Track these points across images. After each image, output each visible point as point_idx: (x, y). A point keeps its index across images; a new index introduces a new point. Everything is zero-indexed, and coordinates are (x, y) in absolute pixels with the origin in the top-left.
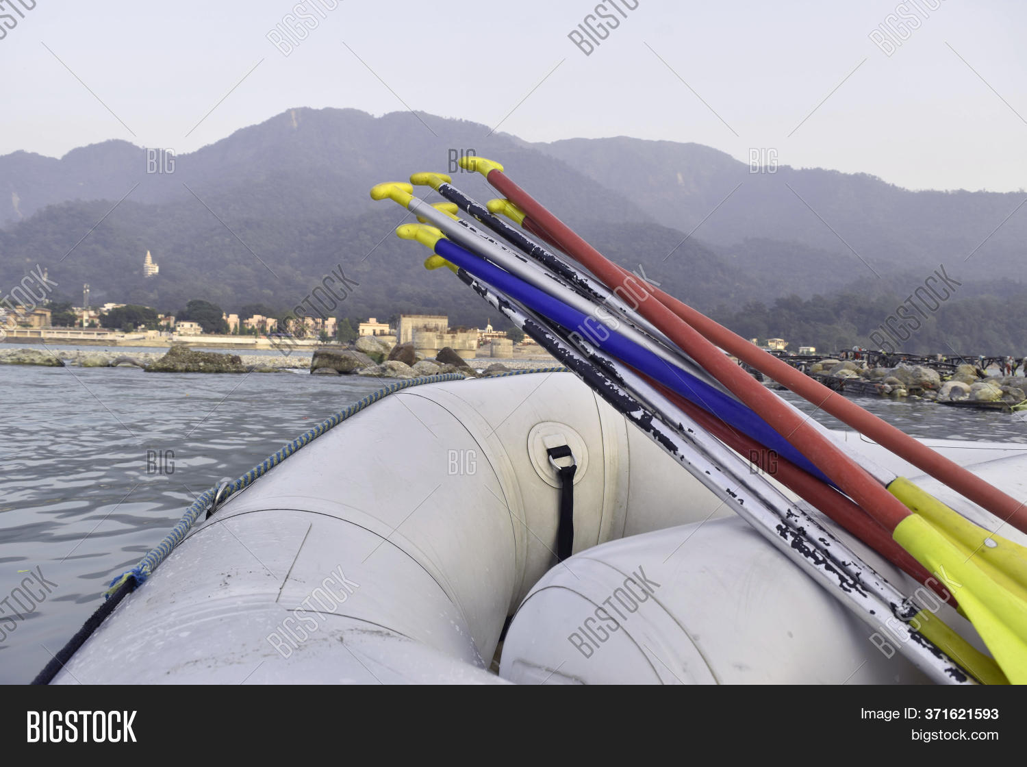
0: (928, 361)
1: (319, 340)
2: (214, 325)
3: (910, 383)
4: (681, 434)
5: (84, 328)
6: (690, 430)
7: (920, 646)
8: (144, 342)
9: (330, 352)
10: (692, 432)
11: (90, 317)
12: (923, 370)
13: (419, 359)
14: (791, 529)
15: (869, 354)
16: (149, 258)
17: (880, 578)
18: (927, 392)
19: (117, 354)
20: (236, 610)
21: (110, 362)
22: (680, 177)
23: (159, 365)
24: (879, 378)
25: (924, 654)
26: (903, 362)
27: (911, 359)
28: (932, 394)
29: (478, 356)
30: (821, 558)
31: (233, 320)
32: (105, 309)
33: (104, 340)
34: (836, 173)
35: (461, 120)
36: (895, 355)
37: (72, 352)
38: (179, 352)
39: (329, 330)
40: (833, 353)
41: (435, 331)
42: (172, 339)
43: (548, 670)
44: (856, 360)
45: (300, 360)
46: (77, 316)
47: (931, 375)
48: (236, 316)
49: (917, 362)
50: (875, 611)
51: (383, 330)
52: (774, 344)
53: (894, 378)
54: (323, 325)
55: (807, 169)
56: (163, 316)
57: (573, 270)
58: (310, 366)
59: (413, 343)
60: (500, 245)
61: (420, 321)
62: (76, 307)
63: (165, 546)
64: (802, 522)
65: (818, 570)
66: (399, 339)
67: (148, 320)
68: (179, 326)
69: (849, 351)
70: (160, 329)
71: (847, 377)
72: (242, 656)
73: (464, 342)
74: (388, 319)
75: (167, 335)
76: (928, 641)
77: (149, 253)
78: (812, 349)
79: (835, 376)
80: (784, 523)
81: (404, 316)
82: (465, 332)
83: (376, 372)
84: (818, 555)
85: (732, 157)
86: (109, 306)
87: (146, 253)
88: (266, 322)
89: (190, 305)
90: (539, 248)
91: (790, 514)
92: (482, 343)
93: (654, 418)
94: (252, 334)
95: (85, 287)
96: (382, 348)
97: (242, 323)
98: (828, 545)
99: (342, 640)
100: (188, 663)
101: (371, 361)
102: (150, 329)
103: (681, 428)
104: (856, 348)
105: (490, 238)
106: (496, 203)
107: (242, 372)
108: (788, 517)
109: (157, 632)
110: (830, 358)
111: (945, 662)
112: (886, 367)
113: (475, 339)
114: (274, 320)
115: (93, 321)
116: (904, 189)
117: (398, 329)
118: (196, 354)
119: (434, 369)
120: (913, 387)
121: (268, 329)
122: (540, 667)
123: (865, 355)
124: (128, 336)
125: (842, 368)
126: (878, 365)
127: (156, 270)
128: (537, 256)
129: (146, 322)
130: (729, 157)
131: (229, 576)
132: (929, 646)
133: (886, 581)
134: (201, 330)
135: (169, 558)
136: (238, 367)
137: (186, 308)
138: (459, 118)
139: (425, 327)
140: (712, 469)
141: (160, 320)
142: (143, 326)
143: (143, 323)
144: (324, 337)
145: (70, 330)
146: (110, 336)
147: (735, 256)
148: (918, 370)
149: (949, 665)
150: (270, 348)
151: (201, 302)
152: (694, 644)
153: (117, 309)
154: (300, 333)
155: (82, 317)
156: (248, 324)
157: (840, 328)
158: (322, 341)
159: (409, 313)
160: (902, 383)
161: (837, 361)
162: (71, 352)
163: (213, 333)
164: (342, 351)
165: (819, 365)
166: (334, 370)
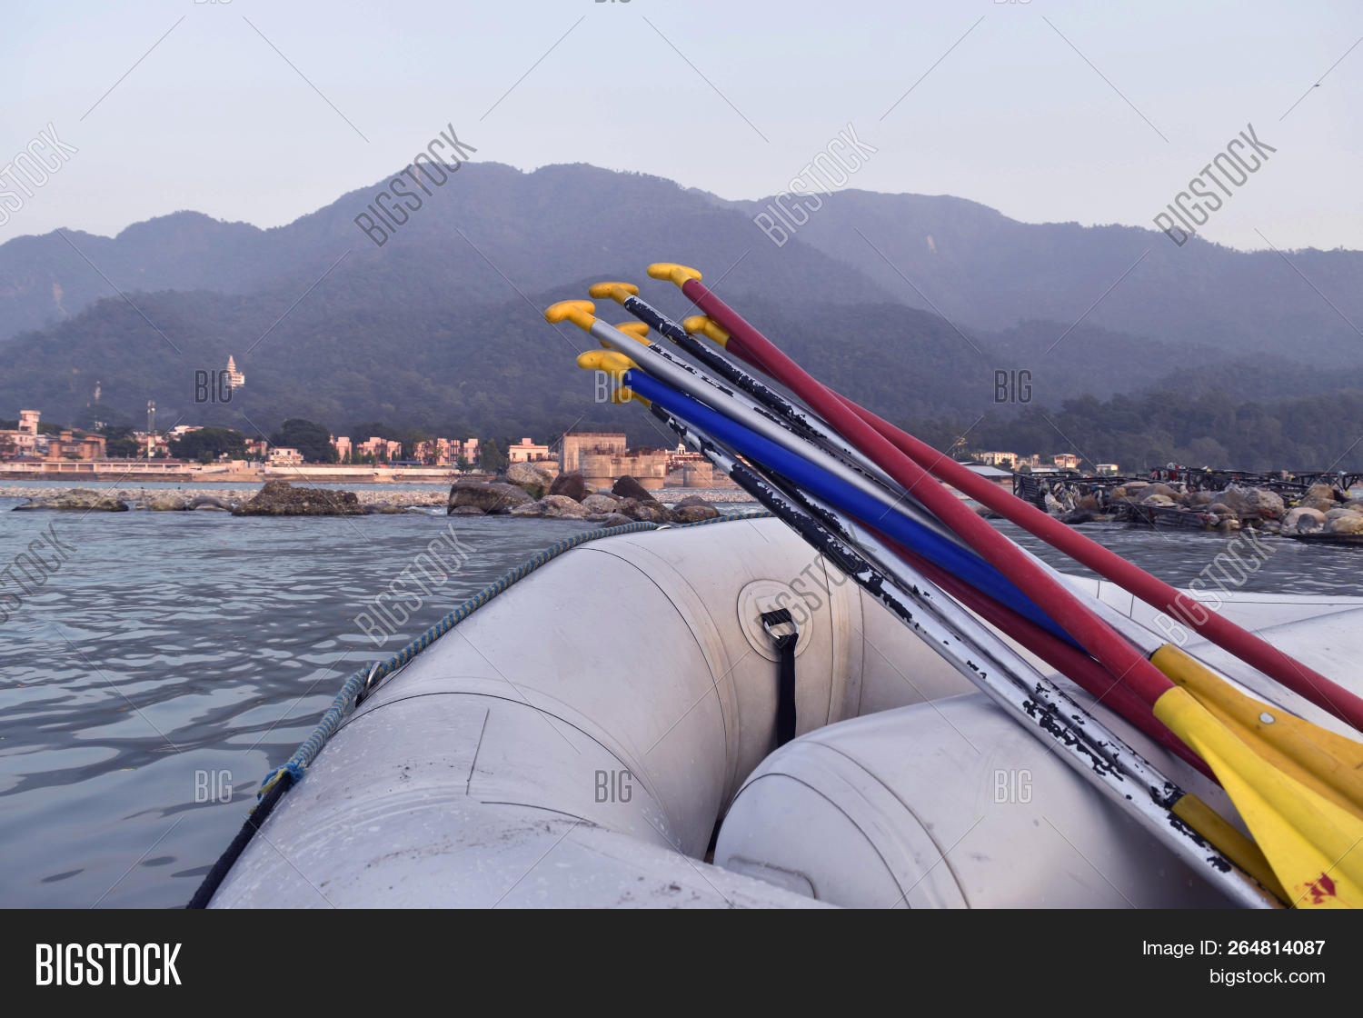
0: (1268, 481)
1: (457, 468)
2: (319, 452)
3: (1244, 510)
4: (917, 599)
5: (150, 459)
6: (926, 594)
7: (1181, 833)
8: (227, 475)
9: (473, 485)
10: (929, 595)
11: (157, 444)
12: (1261, 493)
13: (590, 493)
14: (1039, 706)
15: (1189, 474)
16: (232, 366)
17: (1141, 760)
18: (1266, 523)
19: (194, 492)
20: (425, 803)
21: (187, 504)
22: (930, 241)
23: (251, 506)
24: (1202, 506)
25: (1184, 842)
26: (1235, 483)
27: (1245, 478)
28: (1273, 526)
29: (666, 485)
30: (1072, 738)
31: (343, 444)
32: (176, 433)
33: (174, 475)
34: (1140, 231)
35: (638, 173)
36: (1224, 473)
37: (135, 491)
38: (276, 489)
39: (470, 456)
40: (1142, 473)
41: (609, 454)
42: (264, 471)
43: (767, 866)
44: (1171, 482)
45: (432, 496)
46: (139, 443)
47: (1272, 500)
48: (347, 439)
49: (1254, 483)
50: (1132, 796)
51: (541, 454)
52: (1062, 462)
53: (1221, 505)
54: (462, 449)
55: (1100, 226)
56: (252, 441)
57: (787, 403)
58: (447, 503)
59: (581, 469)
60: (700, 374)
61: (590, 441)
62: (139, 431)
63: (317, 737)
64: (1053, 698)
65: (1069, 751)
66: (562, 465)
67: (232, 447)
68: (273, 454)
69: (1163, 469)
70: (249, 458)
71: (1161, 505)
72: (447, 847)
73: (648, 467)
74: (547, 438)
75: (257, 466)
76: (1189, 828)
77: (231, 358)
78: (1114, 468)
79: (1143, 503)
80: (1032, 699)
81: (568, 435)
82: (649, 454)
83: (533, 511)
84: (1069, 734)
85: (999, 213)
86: (181, 429)
87: (228, 359)
88: (386, 446)
89: (286, 425)
90: (747, 377)
91: (1040, 689)
92: (672, 468)
93: (884, 581)
94: (368, 463)
95: (149, 405)
96: (540, 479)
97: (354, 448)
98: (1082, 723)
99: (548, 829)
100: (388, 855)
101: (526, 496)
102: (235, 459)
103: (915, 591)
104: (1171, 465)
105: (688, 365)
106: (695, 322)
107: (359, 514)
108: (1037, 692)
109: (340, 828)
110: (1136, 479)
111: (1208, 850)
112: (1212, 490)
113: (663, 463)
114: (397, 443)
115: (160, 450)
116: (1232, 249)
117: (560, 451)
118: (299, 491)
119: (610, 505)
120: (1248, 516)
121: (389, 455)
122: (758, 864)
123: (1184, 475)
124: (206, 469)
125: (1152, 493)
126: (1202, 487)
127: (242, 380)
128: (746, 387)
129: (230, 449)
130: (995, 212)
131: (407, 768)
132: (1191, 833)
133: (1147, 763)
134: (302, 458)
135: (325, 752)
136: (353, 508)
137: (282, 430)
138: (635, 172)
139: (596, 448)
140: (951, 638)
141: (248, 446)
142: (226, 455)
143: (226, 452)
144: (463, 465)
145: (131, 462)
146: (182, 469)
147: (1007, 345)
148: (1254, 493)
149: (1212, 854)
150: (392, 481)
151: (301, 422)
152: (928, 834)
153: (191, 432)
154: (431, 460)
155: (146, 444)
156: (362, 449)
157: (1151, 437)
158: (461, 470)
159: (575, 431)
160: (1233, 511)
161: (1146, 484)
162: (133, 490)
163: (318, 461)
164: (488, 483)
165: (1121, 489)
166: (478, 509)
